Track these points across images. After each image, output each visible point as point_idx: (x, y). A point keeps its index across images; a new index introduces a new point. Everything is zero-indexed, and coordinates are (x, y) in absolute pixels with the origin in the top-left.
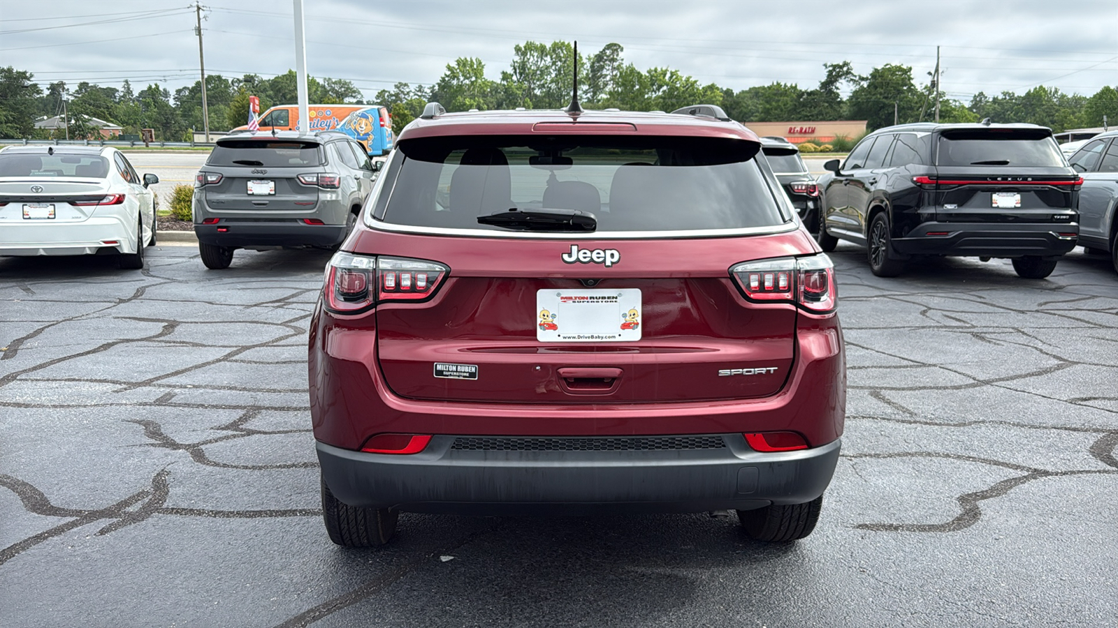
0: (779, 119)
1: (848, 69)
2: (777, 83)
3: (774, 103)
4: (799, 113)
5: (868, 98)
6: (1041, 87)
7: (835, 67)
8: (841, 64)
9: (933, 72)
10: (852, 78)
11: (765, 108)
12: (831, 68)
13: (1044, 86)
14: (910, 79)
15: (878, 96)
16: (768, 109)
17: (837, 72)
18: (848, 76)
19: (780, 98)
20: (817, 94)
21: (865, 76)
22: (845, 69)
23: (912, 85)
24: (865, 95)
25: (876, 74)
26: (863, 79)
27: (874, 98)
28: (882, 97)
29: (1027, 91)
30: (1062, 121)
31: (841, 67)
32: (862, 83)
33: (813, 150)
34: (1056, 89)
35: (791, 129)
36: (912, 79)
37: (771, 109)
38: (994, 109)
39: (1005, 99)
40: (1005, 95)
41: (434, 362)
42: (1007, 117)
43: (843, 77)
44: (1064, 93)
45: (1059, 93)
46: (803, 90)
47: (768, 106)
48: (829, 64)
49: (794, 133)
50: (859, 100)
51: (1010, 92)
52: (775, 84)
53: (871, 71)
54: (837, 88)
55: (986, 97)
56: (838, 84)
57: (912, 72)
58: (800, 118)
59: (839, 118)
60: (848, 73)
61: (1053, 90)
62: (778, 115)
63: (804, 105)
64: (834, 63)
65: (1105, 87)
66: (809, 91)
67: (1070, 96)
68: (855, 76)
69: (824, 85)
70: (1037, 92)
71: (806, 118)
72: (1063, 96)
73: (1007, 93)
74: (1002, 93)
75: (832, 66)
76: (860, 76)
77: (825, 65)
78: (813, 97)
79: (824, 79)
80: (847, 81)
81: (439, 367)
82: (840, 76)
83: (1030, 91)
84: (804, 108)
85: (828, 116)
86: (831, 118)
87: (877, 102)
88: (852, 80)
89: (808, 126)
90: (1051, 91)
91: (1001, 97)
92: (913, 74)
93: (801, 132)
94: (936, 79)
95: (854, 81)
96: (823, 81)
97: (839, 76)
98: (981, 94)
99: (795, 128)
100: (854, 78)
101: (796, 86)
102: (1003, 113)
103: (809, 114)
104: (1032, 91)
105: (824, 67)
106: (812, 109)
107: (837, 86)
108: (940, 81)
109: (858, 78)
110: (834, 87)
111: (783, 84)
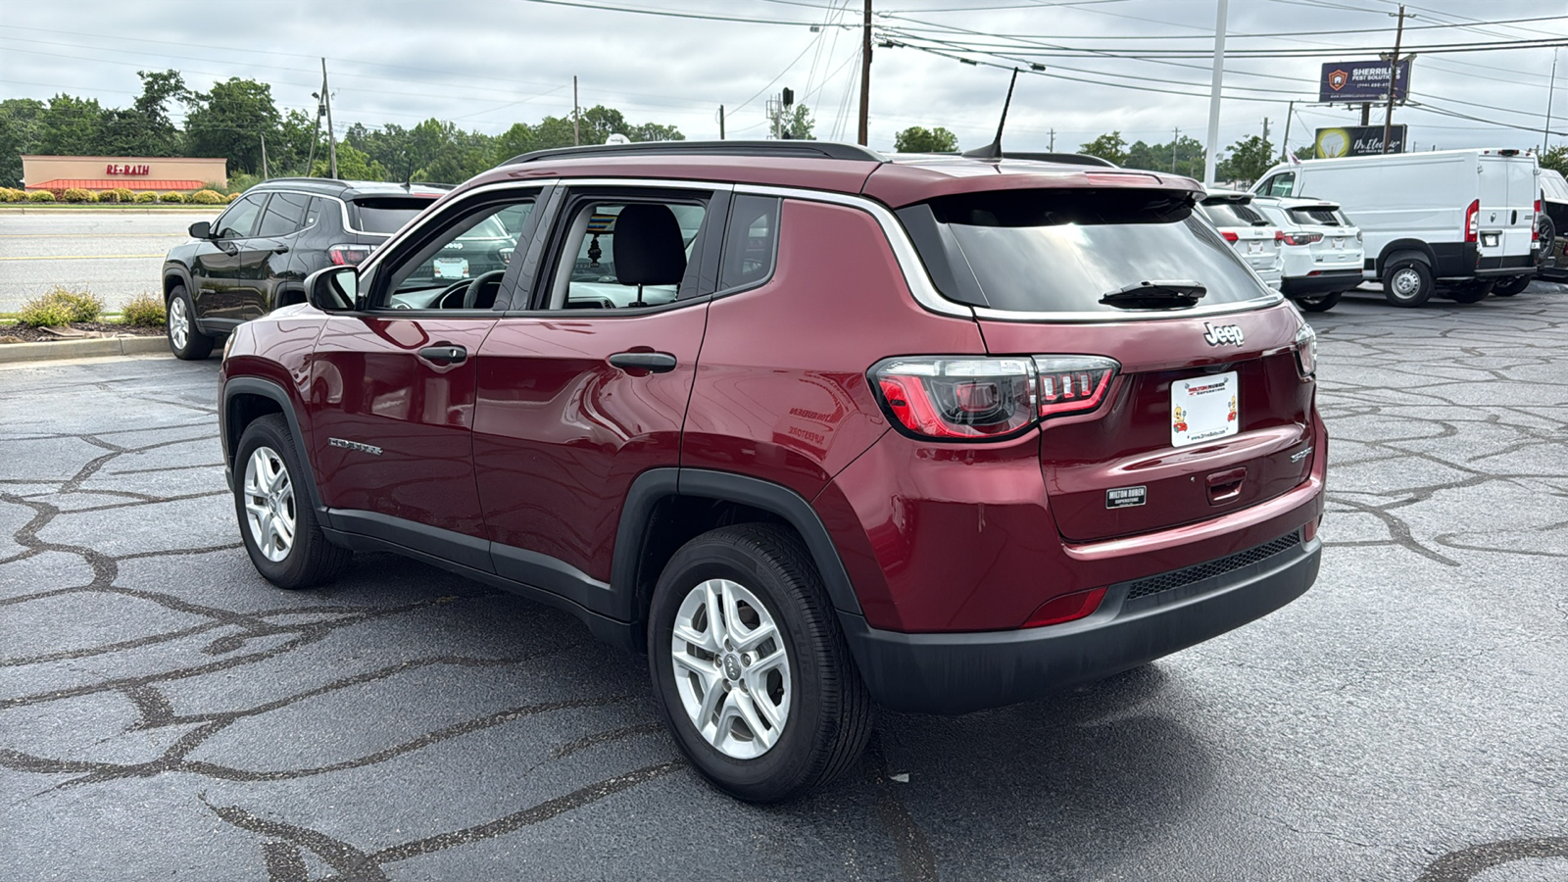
0: (76, 151)
1: (178, 81)
2: (64, 95)
3: (64, 127)
4: (110, 143)
5: (215, 126)
6: (433, 120)
7: (156, 77)
8: (165, 74)
9: (320, 93)
10: (186, 95)
11: (49, 133)
12: (150, 79)
13: (437, 120)
14: (270, 101)
15: (229, 122)
16: (56, 135)
17: (160, 87)
18: (179, 92)
19: (72, 119)
20: (135, 117)
21: (205, 94)
22: (173, 81)
23: (274, 110)
24: (209, 121)
25: (220, 91)
26: (202, 98)
27: (223, 125)
28: (234, 125)
29: (417, 124)
30: (472, 166)
31: (165, 78)
32: (202, 103)
33: (219, 201)
34: (451, 124)
35: (110, 168)
36: (273, 101)
37: (62, 135)
38: (378, 147)
39: (390, 133)
40: (389, 129)
41: (1106, 489)
42: (396, 157)
43: (172, 93)
44: (462, 130)
45: (456, 130)
46: (111, 109)
47: (54, 131)
48: (146, 72)
49: (115, 173)
50: (202, 127)
51: (396, 125)
52: (61, 97)
53: (212, 86)
54: (164, 109)
55: (366, 130)
56: (164, 104)
57: (271, 91)
58: (113, 152)
59: (173, 153)
60: (178, 87)
61: (448, 125)
62: (74, 145)
63: (115, 132)
64: (156, 71)
65: (515, 125)
66: (121, 110)
67: (470, 134)
68: (190, 93)
69: (141, 103)
70: (430, 127)
71: (122, 152)
72: (461, 133)
73: (392, 126)
74: (386, 126)
75: (151, 75)
76: (197, 94)
77: (141, 74)
78: (130, 121)
79: (141, 94)
80: (178, 99)
81: (1112, 495)
82: (167, 92)
83: (420, 125)
84: (118, 137)
85: (157, 150)
86: (162, 153)
87: (227, 132)
88: (186, 98)
89: (136, 165)
90: (446, 127)
91: (384, 131)
92: (273, 93)
93: (127, 172)
94: (325, 103)
95: (189, 100)
96: (140, 96)
97: (164, 91)
98: (359, 125)
99: (116, 166)
100: (188, 95)
101: (96, 102)
102: (391, 152)
103: (126, 146)
104: (423, 125)
105: (140, 77)
106: (131, 138)
107: (163, 106)
108: (331, 106)
109: (193, 96)
110: (159, 107)
111: (73, 97)
